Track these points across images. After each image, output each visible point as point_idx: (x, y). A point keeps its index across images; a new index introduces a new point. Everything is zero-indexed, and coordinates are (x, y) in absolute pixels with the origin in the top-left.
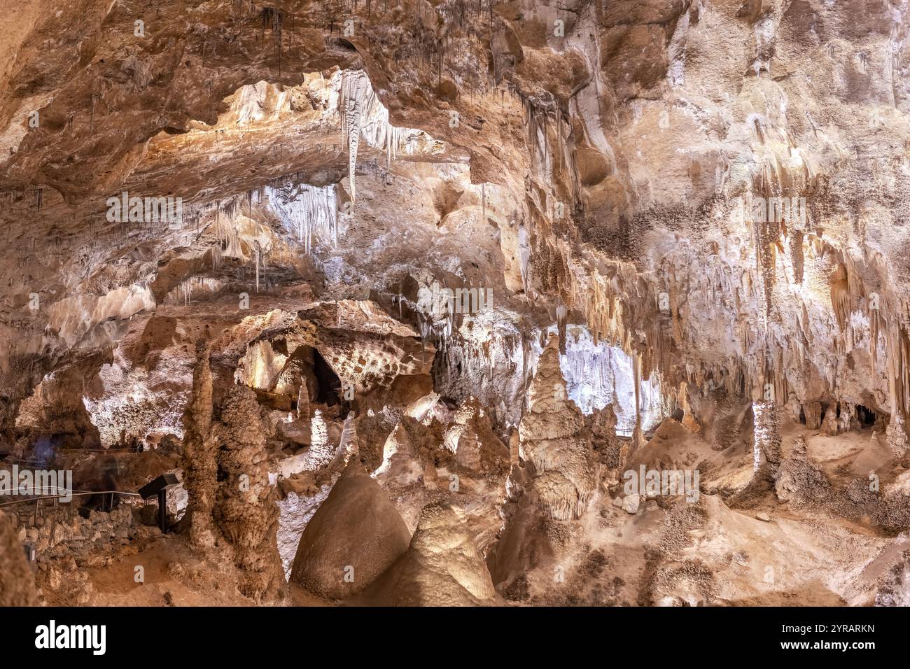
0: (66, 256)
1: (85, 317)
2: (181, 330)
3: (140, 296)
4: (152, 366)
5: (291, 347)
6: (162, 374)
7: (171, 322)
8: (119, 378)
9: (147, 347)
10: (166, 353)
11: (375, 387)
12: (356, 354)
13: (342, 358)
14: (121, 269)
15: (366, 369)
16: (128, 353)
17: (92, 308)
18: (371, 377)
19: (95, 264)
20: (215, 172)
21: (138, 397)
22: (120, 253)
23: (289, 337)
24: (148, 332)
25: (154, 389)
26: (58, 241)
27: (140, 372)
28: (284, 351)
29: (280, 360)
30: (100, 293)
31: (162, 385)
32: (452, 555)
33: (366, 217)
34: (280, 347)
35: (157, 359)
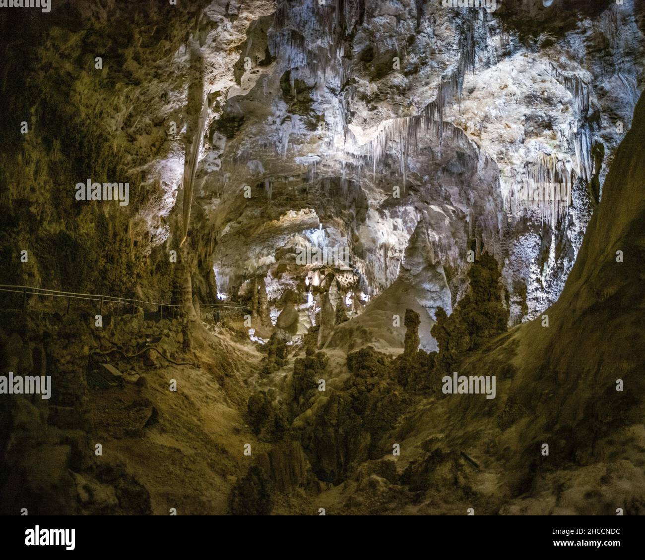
0: (249, 249)
1: (256, 265)
2: (288, 268)
3: (271, 259)
4: (280, 278)
5: (326, 273)
6: (283, 280)
7: (285, 265)
8: (270, 281)
9: (278, 273)
10: (284, 274)
11: (351, 286)
12: (345, 276)
13: (341, 277)
14: (265, 252)
15: (348, 280)
16: (273, 274)
17: (257, 262)
18: (349, 283)
19: (258, 250)
20: (286, 228)
21: (275, 288)
22: (264, 248)
23: (326, 269)
24: (279, 268)
25: (280, 285)
26: (247, 245)
27: (276, 280)
28: (324, 274)
29: (323, 276)
30: (259, 258)
31: (283, 284)
32: (304, 321)
33: (333, 239)
34: (323, 273)
35: (281, 276)
